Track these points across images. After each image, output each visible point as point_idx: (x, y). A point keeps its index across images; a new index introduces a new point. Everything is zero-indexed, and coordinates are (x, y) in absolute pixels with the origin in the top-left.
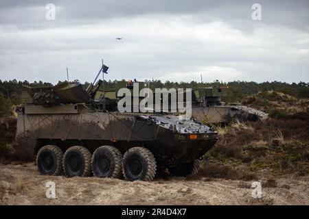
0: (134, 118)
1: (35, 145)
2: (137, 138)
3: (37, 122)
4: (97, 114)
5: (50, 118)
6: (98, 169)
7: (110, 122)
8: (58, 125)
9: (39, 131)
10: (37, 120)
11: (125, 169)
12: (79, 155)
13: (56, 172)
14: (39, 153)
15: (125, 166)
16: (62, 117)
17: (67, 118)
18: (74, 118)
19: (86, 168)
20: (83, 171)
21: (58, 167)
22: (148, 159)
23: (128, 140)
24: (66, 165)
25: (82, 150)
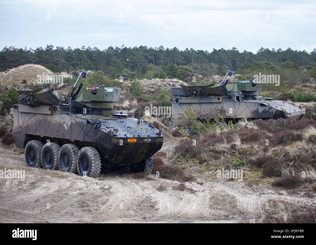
0: (86, 122)
1: (24, 139)
2: (87, 139)
3: (26, 119)
4: (63, 116)
5: (35, 116)
6: (62, 164)
7: (71, 123)
8: (39, 124)
9: (27, 127)
10: (27, 117)
11: (79, 166)
12: (51, 151)
13: (37, 164)
14: (26, 147)
15: (79, 163)
16: (42, 116)
17: (45, 118)
18: (49, 118)
19: (55, 162)
20: (53, 165)
21: (38, 160)
22: (93, 158)
23: (81, 141)
24: (43, 159)
25: (53, 146)
